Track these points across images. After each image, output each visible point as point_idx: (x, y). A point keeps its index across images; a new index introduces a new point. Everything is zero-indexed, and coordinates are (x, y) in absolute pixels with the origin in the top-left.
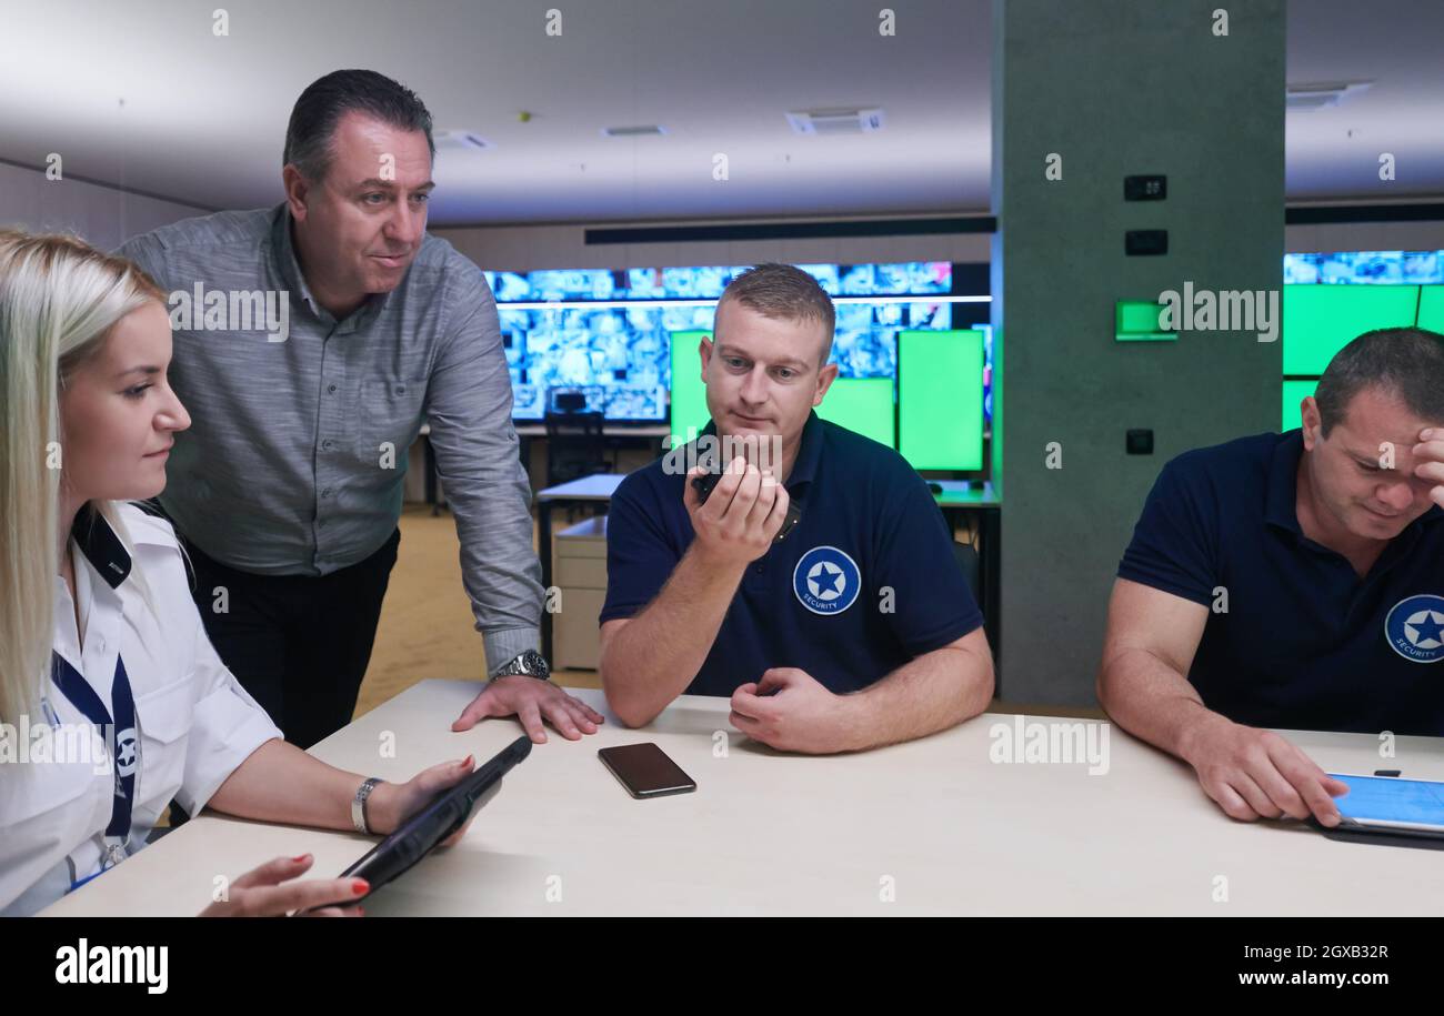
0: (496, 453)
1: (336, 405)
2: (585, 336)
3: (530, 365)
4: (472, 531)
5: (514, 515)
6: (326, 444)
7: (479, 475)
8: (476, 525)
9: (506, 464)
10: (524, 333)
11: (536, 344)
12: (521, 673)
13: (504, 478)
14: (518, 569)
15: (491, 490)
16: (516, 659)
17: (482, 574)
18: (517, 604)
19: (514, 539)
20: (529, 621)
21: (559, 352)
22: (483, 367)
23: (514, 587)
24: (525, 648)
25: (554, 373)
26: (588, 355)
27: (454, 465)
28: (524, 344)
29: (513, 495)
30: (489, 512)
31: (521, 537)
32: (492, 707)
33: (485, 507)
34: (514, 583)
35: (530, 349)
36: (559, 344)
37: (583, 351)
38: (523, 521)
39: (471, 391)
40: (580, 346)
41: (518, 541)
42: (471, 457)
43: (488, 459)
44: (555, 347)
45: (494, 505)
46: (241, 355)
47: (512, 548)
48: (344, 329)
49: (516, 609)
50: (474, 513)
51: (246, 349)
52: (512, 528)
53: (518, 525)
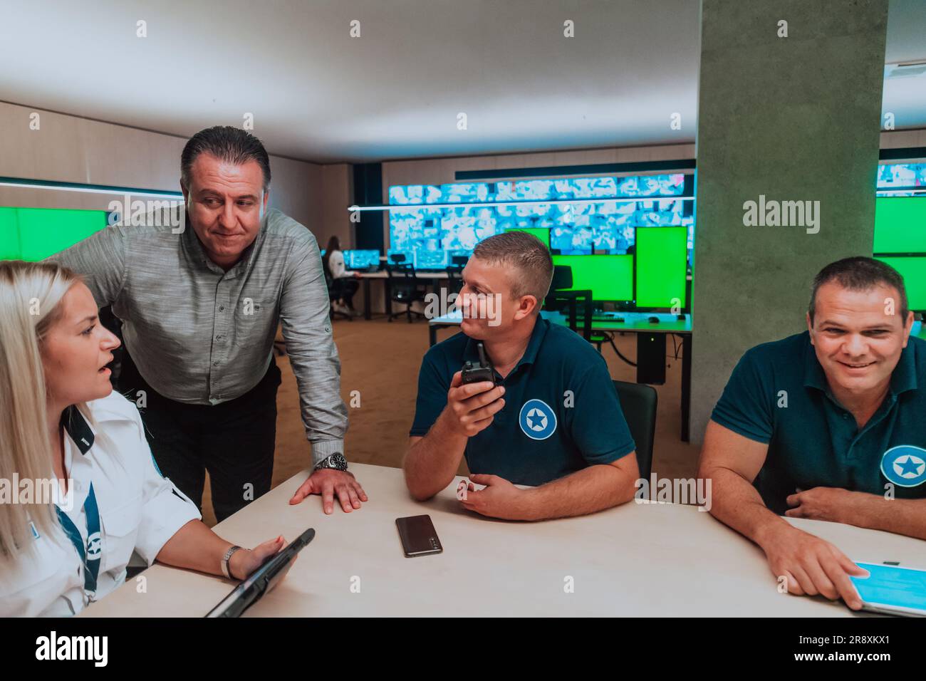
0: (316, 341)
1: (223, 317)
2: (473, 220)
3: (443, 237)
4: (303, 386)
5: (327, 377)
6: (218, 337)
7: (307, 354)
8: (305, 382)
9: (324, 347)
10: (440, 219)
11: (446, 225)
12: (329, 467)
13: (321, 356)
14: (329, 407)
15: (313, 362)
16: (327, 459)
17: (308, 410)
18: (329, 427)
19: (326, 390)
20: (336, 437)
21: (458, 230)
22: (309, 290)
23: (327, 418)
24: (332, 451)
25: (456, 242)
26: (475, 230)
27: (294, 348)
28: (440, 225)
29: (327, 366)
30: (313, 376)
31: (331, 389)
32: (312, 488)
33: (309, 373)
34: (327, 415)
35: (443, 228)
36: (459, 225)
37: (473, 228)
38: (333, 380)
39: (302, 304)
40: (470, 226)
41: (330, 391)
42: (302, 344)
43: (312, 344)
44: (456, 227)
45: (315, 372)
46: (168, 294)
47: (325, 396)
48: (229, 276)
49: (328, 430)
50: (304, 376)
51: (170, 290)
52: (326, 384)
53: (331, 382)
